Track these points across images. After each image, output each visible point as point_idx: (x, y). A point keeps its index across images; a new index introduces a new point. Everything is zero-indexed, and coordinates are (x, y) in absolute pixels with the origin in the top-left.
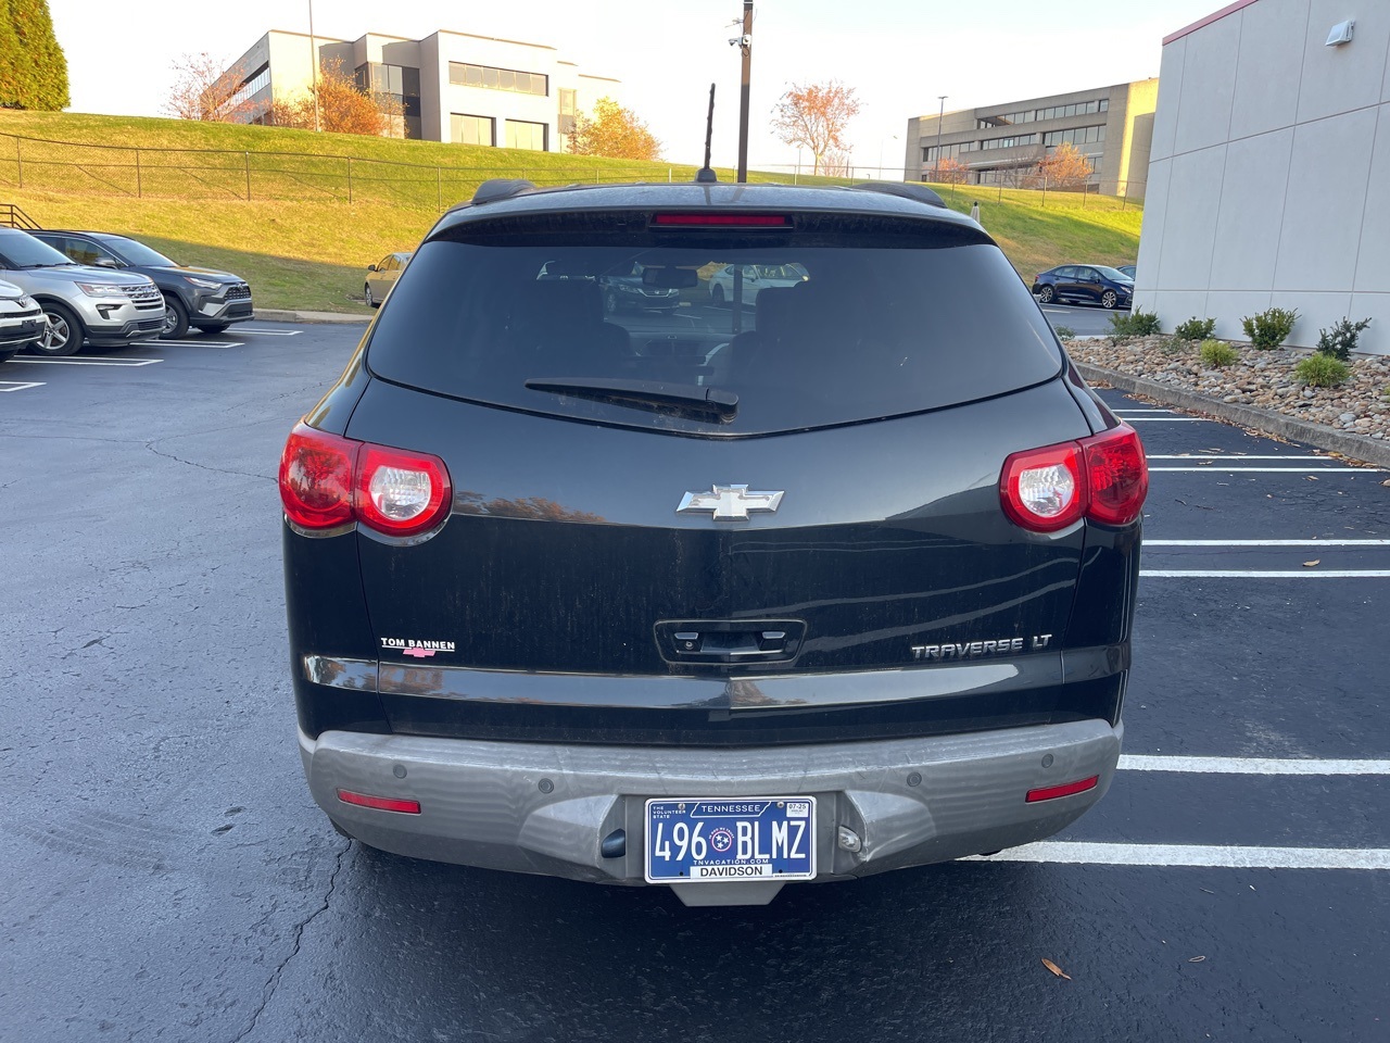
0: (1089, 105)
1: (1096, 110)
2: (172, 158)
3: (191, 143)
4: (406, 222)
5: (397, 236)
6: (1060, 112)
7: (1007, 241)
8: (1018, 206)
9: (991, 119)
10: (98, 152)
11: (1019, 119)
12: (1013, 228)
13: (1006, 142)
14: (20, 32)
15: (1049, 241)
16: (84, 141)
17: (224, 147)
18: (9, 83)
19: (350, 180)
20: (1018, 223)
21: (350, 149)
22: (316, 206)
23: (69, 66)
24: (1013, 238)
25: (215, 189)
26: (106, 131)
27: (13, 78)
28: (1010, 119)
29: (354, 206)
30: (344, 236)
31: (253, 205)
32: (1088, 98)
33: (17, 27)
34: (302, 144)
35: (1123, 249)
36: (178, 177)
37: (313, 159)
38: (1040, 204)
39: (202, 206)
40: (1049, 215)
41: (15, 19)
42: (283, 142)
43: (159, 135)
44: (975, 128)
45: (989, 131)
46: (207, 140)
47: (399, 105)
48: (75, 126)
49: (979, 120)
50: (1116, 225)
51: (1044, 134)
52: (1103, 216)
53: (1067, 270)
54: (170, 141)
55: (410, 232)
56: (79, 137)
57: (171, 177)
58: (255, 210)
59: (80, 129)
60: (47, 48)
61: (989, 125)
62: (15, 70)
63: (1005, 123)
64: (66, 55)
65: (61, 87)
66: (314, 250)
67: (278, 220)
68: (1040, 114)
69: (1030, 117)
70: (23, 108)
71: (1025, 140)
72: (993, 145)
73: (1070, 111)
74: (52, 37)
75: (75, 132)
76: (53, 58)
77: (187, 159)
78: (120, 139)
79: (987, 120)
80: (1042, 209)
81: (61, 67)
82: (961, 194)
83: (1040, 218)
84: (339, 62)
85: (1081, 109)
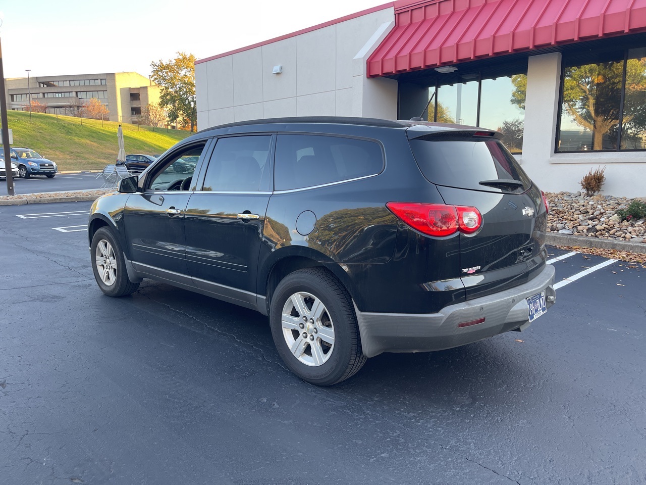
0: (96, 81)
1: (100, 84)
6: (82, 83)
7: (92, 143)
8: (91, 127)
9: (46, 83)
11: (61, 84)
12: (93, 137)
13: (57, 95)
15: (111, 143)
20: (94, 135)
24: (95, 142)
28: (56, 84)
32: (95, 78)
35: (145, 148)
38: (101, 126)
40: (107, 131)
44: (38, 86)
45: (46, 89)
49: (40, 83)
50: (139, 137)
51: (77, 92)
52: (132, 133)
53: (131, 157)
61: (45, 86)
63: (54, 86)
68: (72, 83)
69: (67, 84)
71: (67, 95)
72: (50, 95)
73: (87, 83)
79: (44, 83)
80: (103, 129)
82: (60, 119)
83: (104, 132)
85: (92, 83)
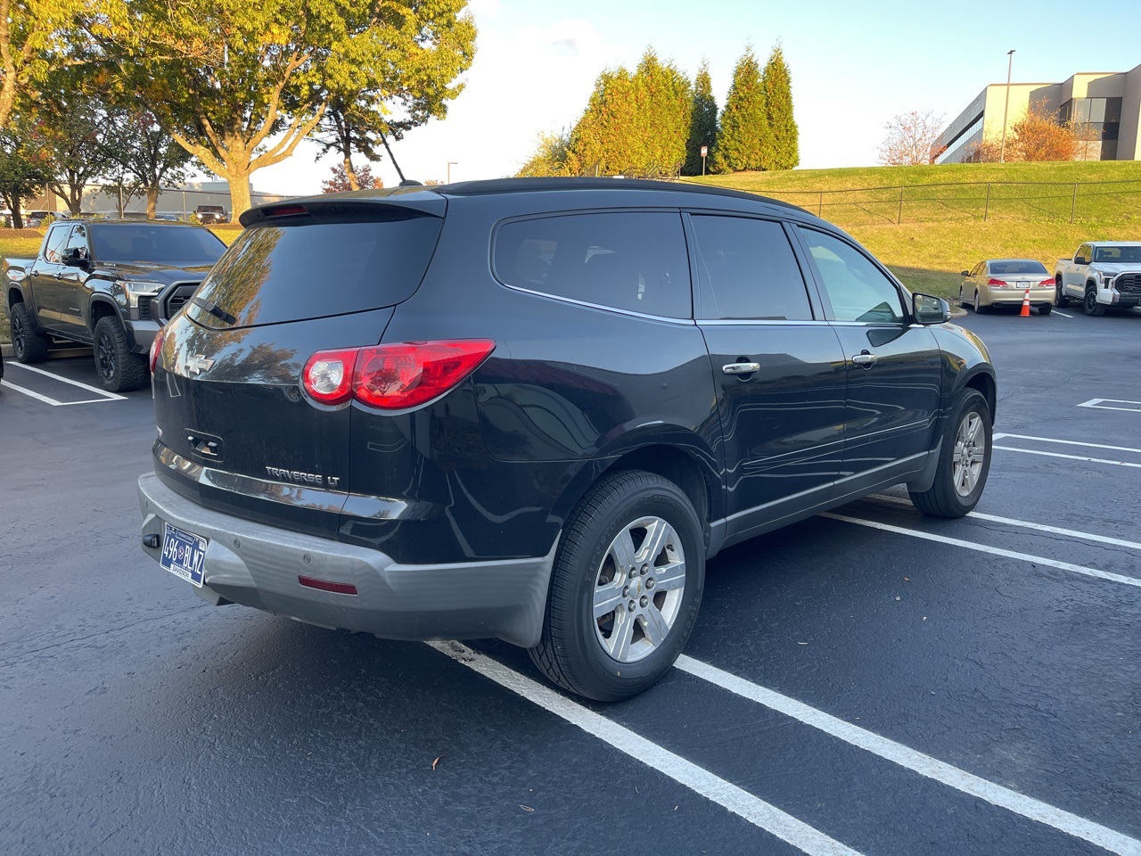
2: (851, 197)
3: (869, 184)
4: (1034, 234)
5: (1019, 247)
10: (801, 196)
14: (770, 118)
16: (793, 190)
17: (894, 184)
18: (756, 153)
19: (989, 201)
21: (1000, 175)
22: (953, 224)
23: (799, 137)
25: (875, 218)
26: (810, 181)
27: (760, 150)
29: (988, 222)
30: (970, 249)
31: (899, 228)
33: (769, 114)
34: (959, 175)
36: (851, 211)
37: (965, 187)
39: (861, 231)
41: (769, 109)
42: (942, 176)
43: (846, 180)
46: (881, 180)
47: (1099, 132)
48: (790, 179)
54: (853, 184)
55: (1034, 242)
56: (791, 187)
57: (846, 211)
58: (901, 231)
59: (793, 181)
60: (786, 126)
62: (761, 145)
64: (799, 130)
65: (792, 152)
66: (937, 261)
67: (916, 239)
70: (764, 170)
74: (791, 118)
75: (789, 184)
76: (789, 133)
77: (861, 197)
78: (818, 186)
81: (793, 138)
84: (1045, 101)
